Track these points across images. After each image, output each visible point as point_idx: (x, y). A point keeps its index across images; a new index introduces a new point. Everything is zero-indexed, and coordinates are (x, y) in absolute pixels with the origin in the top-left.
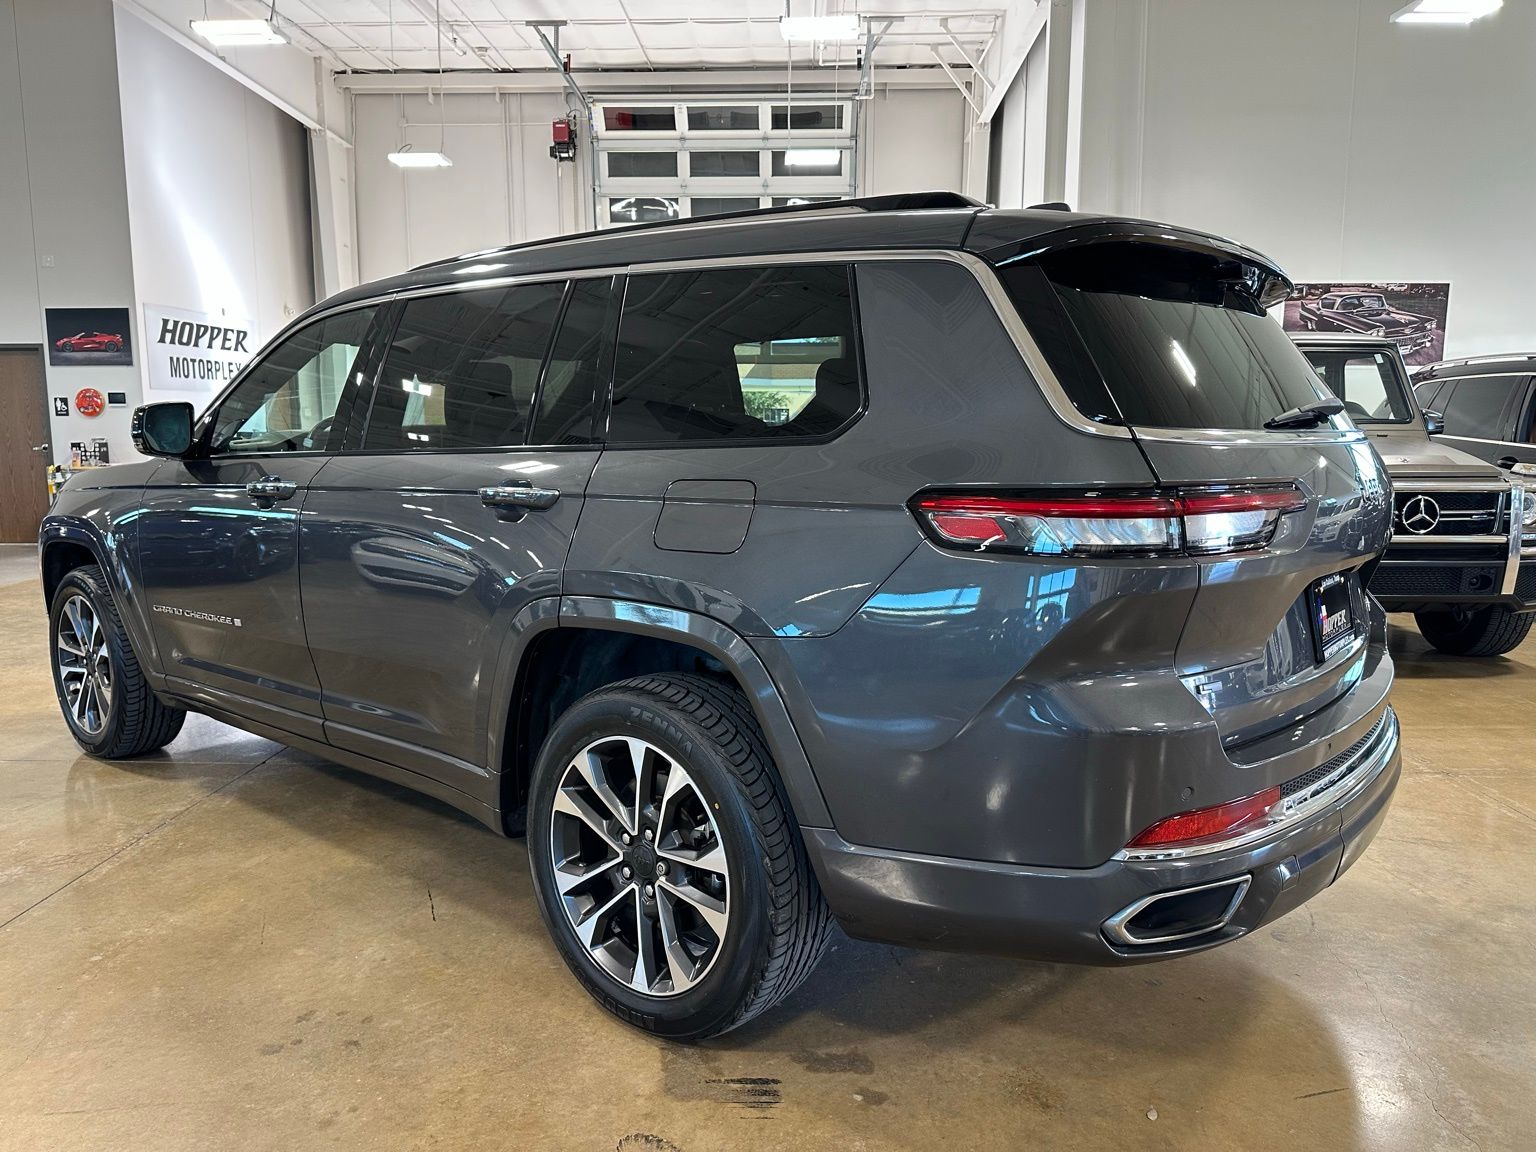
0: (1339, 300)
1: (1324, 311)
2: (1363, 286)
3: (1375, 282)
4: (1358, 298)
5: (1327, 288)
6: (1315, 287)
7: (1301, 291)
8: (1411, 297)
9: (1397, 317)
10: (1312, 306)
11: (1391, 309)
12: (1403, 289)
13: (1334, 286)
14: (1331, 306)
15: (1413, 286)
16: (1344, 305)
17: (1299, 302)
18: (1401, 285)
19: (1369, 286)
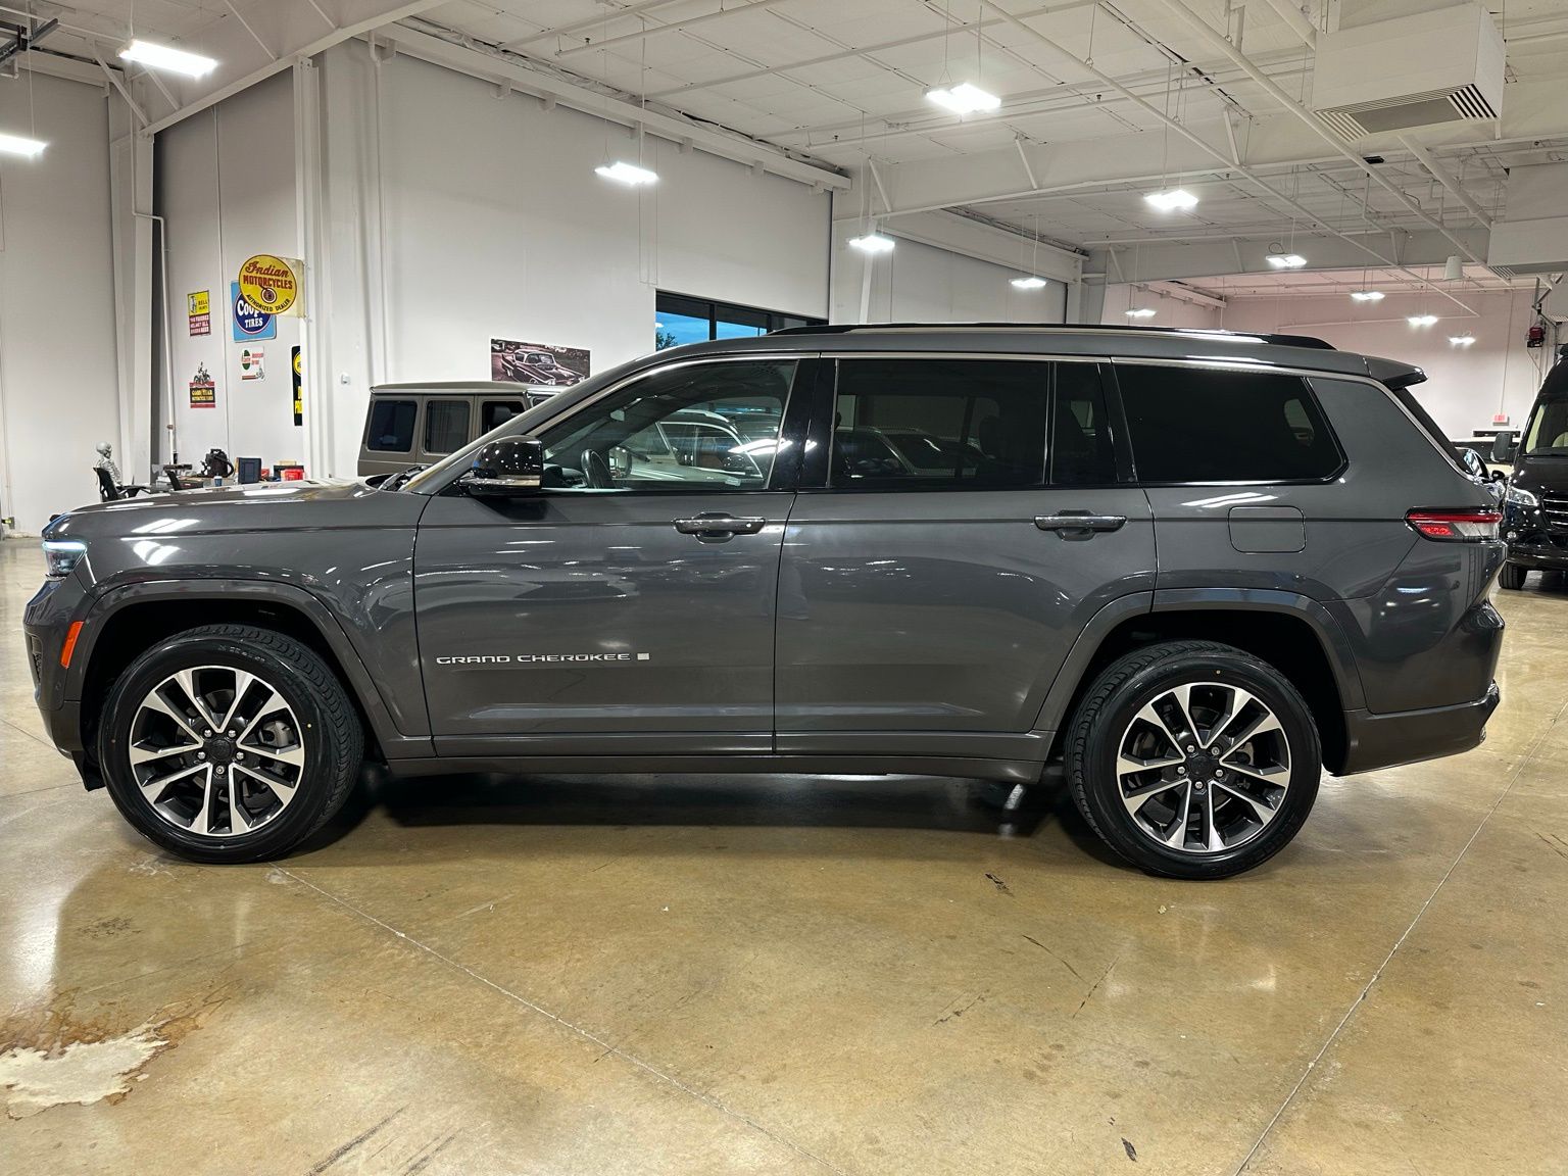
0: (526, 356)
1: (517, 363)
2: (540, 346)
3: (548, 345)
4: (538, 355)
5: (518, 345)
6: (508, 343)
7: (501, 345)
8: (568, 358)
9: (562, 372)
10: (509, 358)
11: (559, 366)
12: (564, 351)
13: (523, 344)
14: (521, 359)
15: (569, 350)
16: (530, 360)
17: (500, 354)
18: (562, 349)
19: (544, 347)
